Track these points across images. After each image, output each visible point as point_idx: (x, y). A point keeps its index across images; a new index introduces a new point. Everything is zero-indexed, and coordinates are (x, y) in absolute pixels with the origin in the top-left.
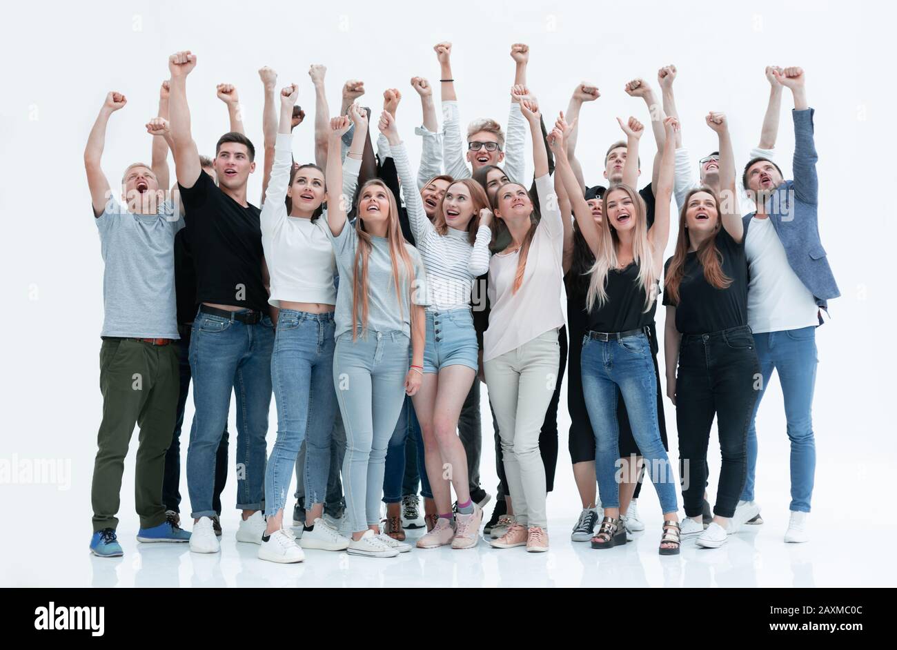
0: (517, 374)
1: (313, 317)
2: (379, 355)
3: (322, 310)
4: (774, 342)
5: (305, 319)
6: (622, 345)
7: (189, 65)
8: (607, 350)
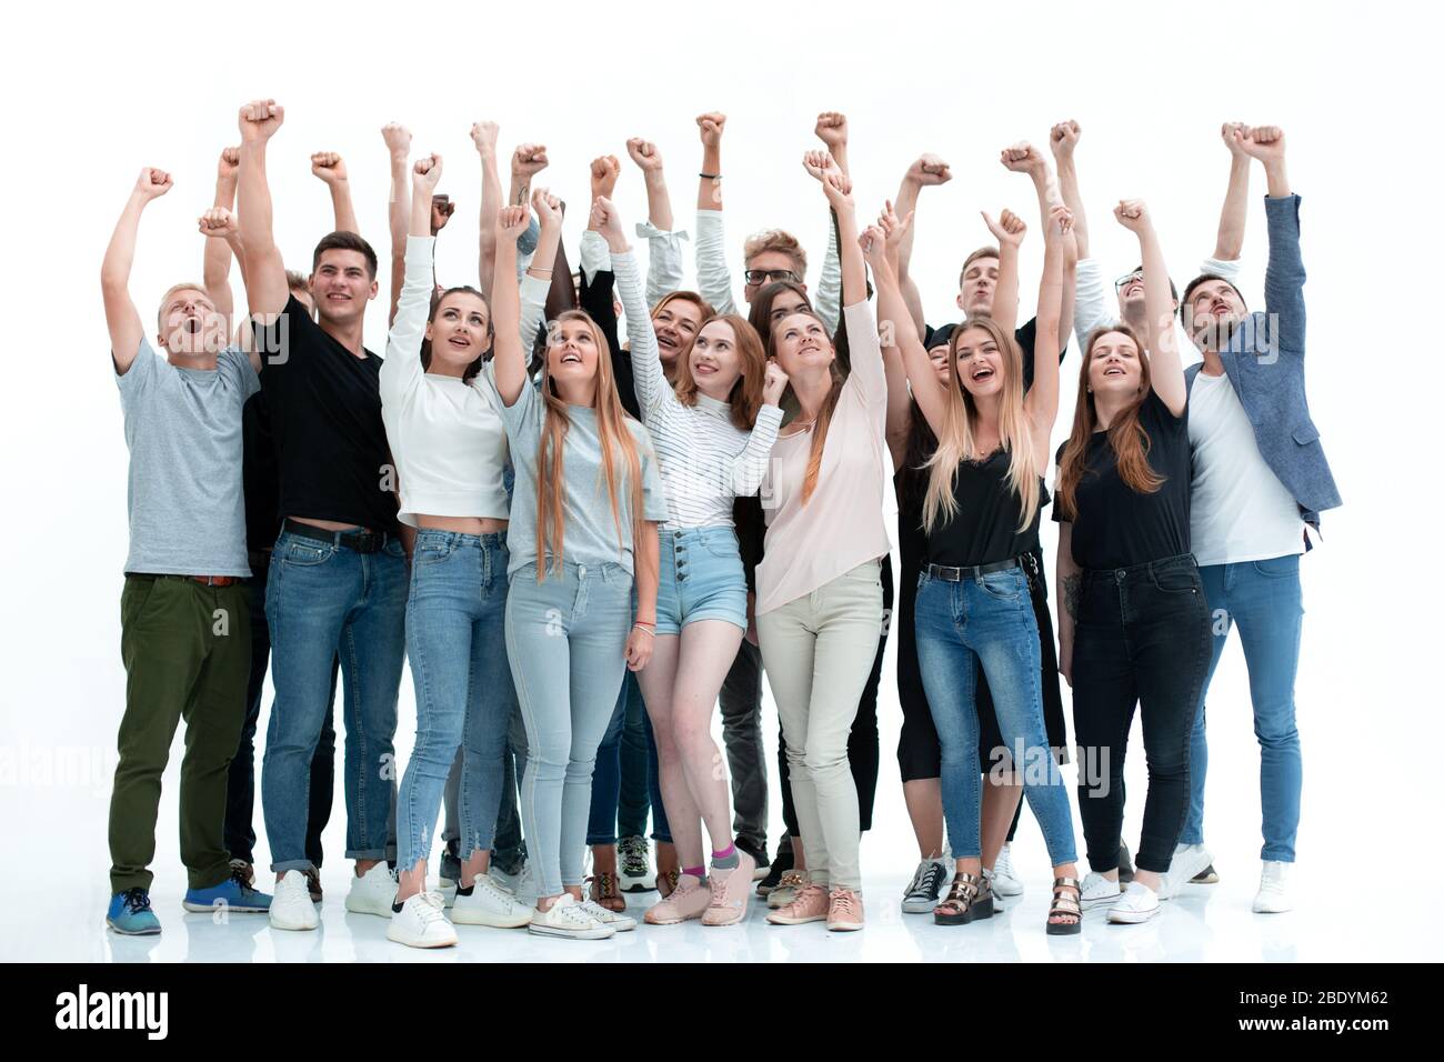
0: (812, 636)
1: (473, 541)
2: (582, 603)
3: (487, 528)
4: (1234, 579)
5: (459, 545)
6: (983, 587)
7: (271, 122)
8: (958, 596)
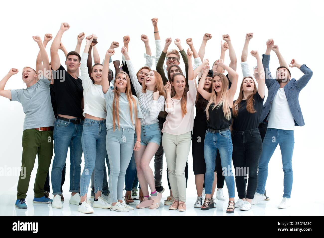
0: (176, 145)
1: (97, 122)
2: (123, 137)
4: (279, 135)
5: (94, 123)
6: (221, 135)
8: (215, 136)
